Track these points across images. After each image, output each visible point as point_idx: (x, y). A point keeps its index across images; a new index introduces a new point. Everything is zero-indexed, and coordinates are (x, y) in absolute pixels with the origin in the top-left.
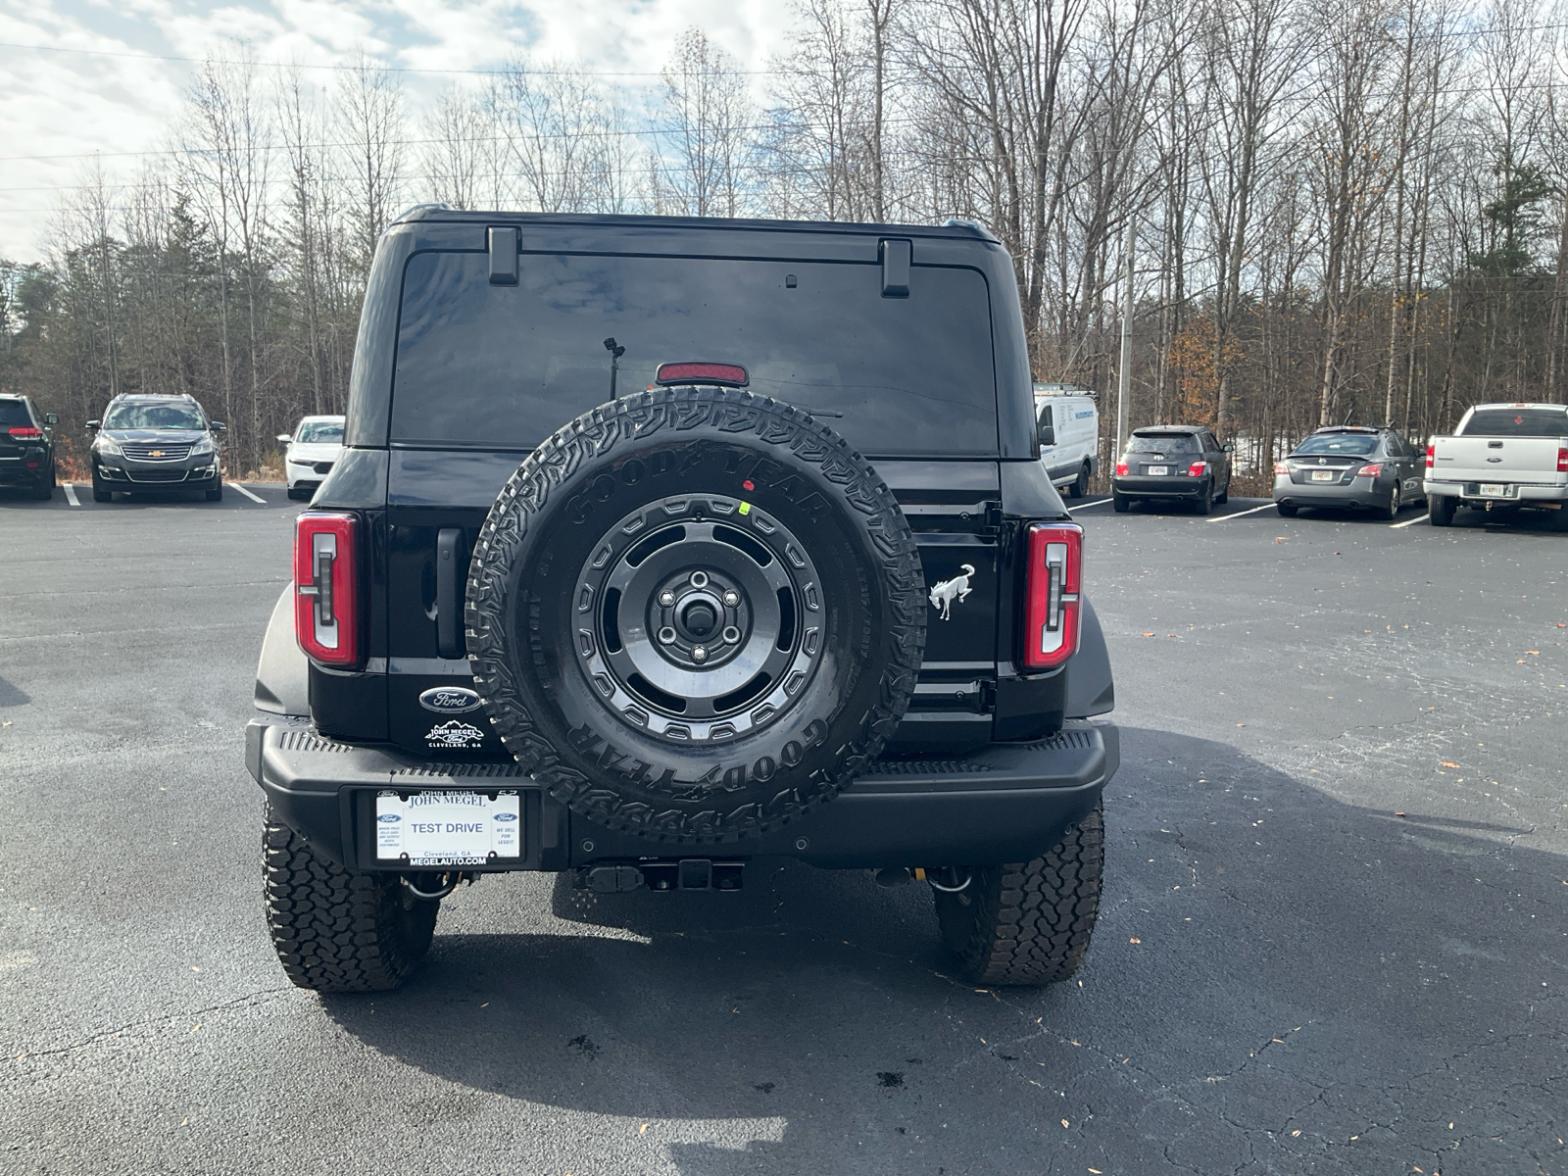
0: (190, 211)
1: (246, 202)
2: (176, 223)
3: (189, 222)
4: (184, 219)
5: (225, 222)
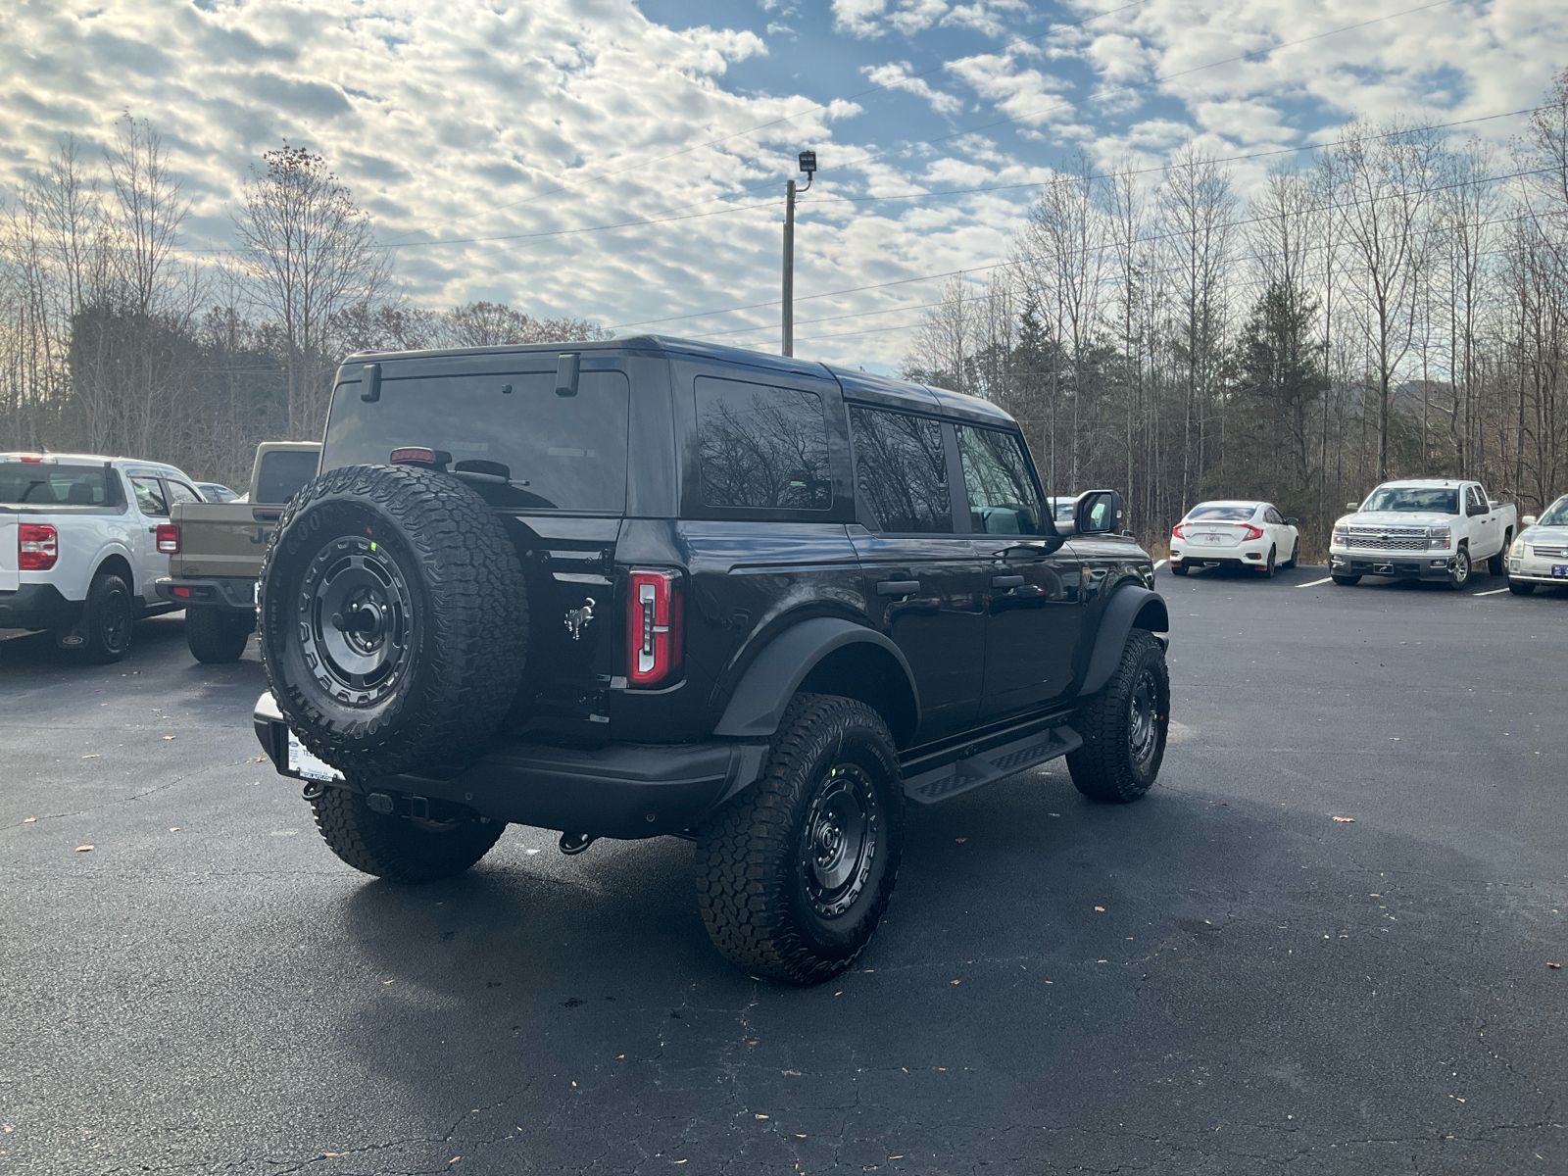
0: (1036, 316)
1: (1077, 304)
2: (1024, 329)
3: (1034, 325)
4: (1029, 324)
5: (1060, 325)
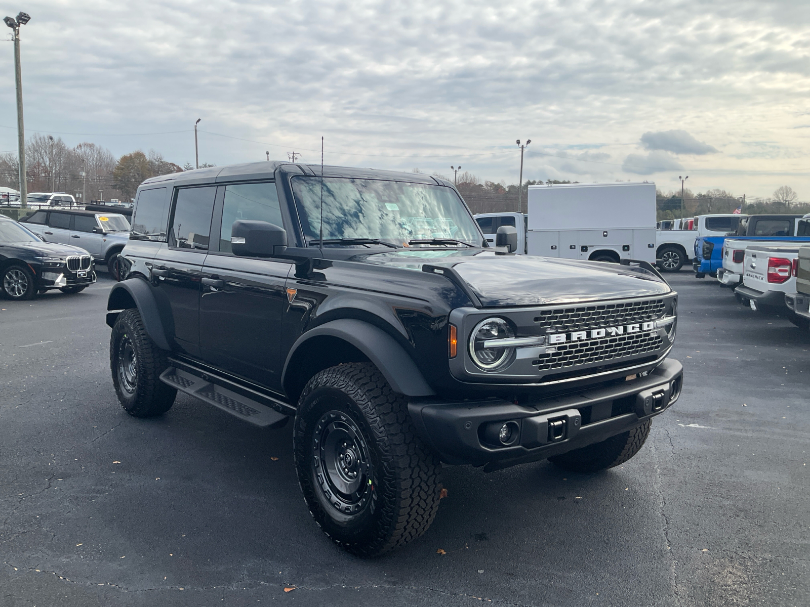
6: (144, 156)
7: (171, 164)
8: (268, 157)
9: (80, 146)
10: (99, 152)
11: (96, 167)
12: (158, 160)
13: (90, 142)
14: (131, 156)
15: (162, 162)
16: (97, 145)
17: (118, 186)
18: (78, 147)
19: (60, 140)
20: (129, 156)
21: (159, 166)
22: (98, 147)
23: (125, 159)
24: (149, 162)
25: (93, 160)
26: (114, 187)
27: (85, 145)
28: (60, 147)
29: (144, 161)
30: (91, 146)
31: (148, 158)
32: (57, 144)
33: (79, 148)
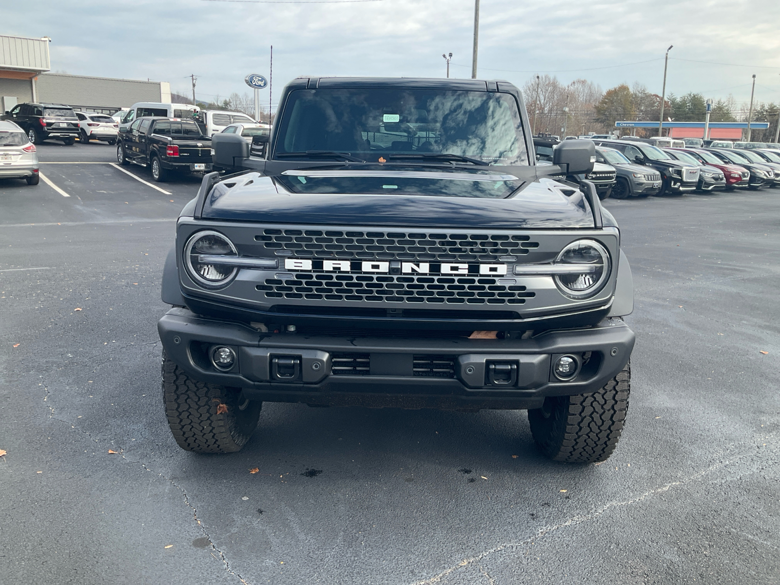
6: (628, 89)
7: (654, 95)
8: (754, 81)
9: (574, 83)
10: (590, 88)
11: (586, 102)
12: (642, 92)
13: (583, 79)
14: (615, 89)
15: (646, 94)
16: (589, 82)
17: (600, 120)
18: (571, 84)
19: (555, 79)
20: (613, 89)
21: (641, 98)
22: (590, 83)
23: (610, 93)
24: (632, 95)
25: (583, 96)
26: (597, 120)
27: (578, 81)
28: (554, 85)
29: (627, 94)
30: (584, 82)
31: (631, 90)
32: (553, 83)
33: (573, 85)
